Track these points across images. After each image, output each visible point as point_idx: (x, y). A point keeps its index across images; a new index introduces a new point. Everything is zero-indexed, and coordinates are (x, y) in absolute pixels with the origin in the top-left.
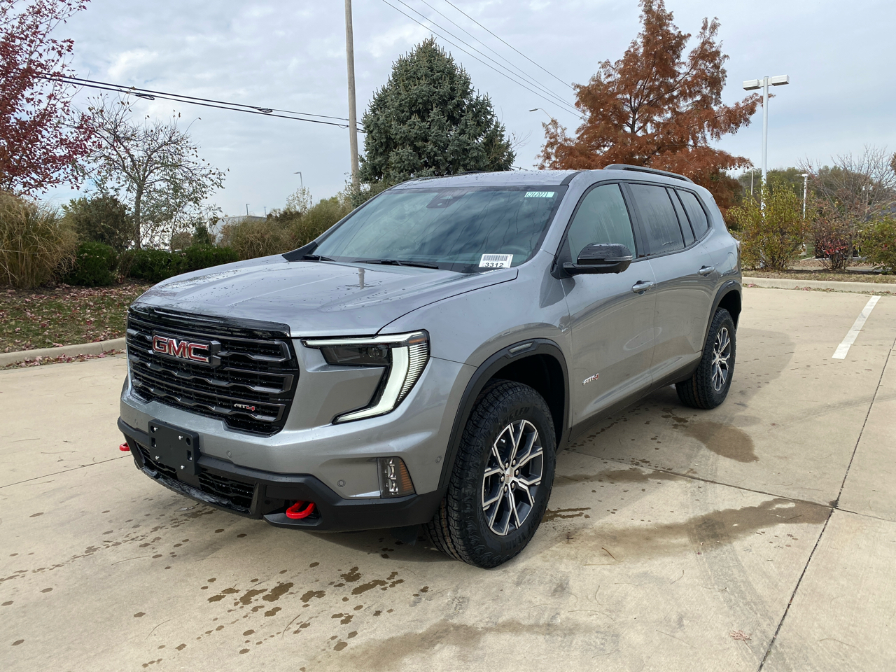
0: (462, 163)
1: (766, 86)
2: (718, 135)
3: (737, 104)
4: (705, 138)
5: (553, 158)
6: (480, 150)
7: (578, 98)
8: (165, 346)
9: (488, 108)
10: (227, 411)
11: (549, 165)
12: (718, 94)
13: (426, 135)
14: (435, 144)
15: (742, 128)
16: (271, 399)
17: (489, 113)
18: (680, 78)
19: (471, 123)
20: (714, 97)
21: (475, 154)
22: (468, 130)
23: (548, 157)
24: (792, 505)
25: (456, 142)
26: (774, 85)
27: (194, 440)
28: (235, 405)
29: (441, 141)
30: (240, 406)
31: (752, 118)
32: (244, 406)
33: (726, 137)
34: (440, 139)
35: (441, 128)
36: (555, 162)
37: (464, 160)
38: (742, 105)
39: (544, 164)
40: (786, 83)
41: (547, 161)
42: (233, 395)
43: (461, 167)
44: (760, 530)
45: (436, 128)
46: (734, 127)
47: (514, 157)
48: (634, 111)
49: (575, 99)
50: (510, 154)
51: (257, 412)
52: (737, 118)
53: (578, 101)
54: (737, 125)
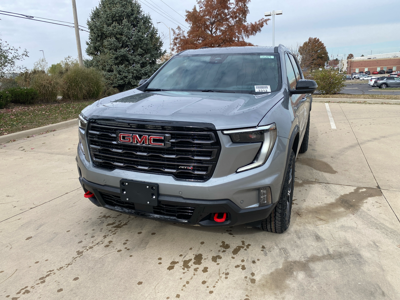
0: (140, 46)
1: (273, 15)
2: (248, 36)
3: (256, 23)
4: (243, 37)
5: (178, 45)
6: (148, 40)
7: (187, 17)
8: (130, 139)
9: (149, 20)
10: (174, 171)
11: (176, 48)
12: (245, 17)
13: (121, 32)
14: (126, 36)
15: (258, 33)
16: (204, 162)
17: (150, 22)
18: (231, 10)
19: (143, 27)
20: (243, 19)
21: (146, 42)
22: (141, 30)
23: (175, 44)
24: (364, 190)
25: (137, 36)
26: (277, 14)
28: (179, 167)
29: (129, 35)
30: (183, 167)
31: (262, 29)
32: (185, 167)
33: (251, 37)
34: (129, 34)
35: (129, 29)
36: (179, 47)
37: (141, 44)
38: (258, 23)
39: (174, 48)
40: (282, 14)
41: (175, 46)
42: (178, 162)
43: (139, 48)
44: (365, 201)
45: (126, 29)
46: (255, 33)
47: (162, 44)
48: (212, 24)
50: (161, 42)
51: (194, 170)
52: (255, 28)
53: (187, 19)
54: (256, 32)
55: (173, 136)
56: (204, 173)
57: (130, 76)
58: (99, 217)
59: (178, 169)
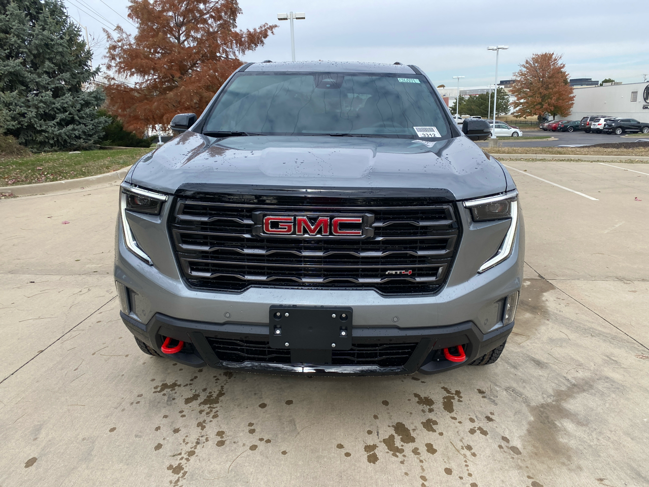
0: (47, 56)
1: (292, 19)
2: (243, 52)
3: (255, 30)
4: (235, 53)
5: (118, 60)
6: (64, 46)
7: (130, 11)
8: (289, 227)
9: (62, 9)
10: (378, 280)
11: (114, 65)
12: (234, 20)
13: (6, 27)
14: (18, 36)
15: (259, 47)
16: (433, 260)
17: (63, 13)
18: (212, 5)
19: (50, 20)
20: (231, 21)
21: (60, 50)
22: (48, 27)
23: (113, 58)
25: (40, 37)
26: (297, 18)
27: (345, 314)
28: (387, 273)
29: (23, 35)
30: (394, 272)
31: (265, 40)
32: (398, 272)
33: (248, 52)
34: (22, 32)
35: (21, 22)
36: (120, 63)
37: (49, 54)
38: (258, 31)
39: (110, 64)
40: (304, 18)
41: (113, 61)
43: (46, 60)
45: (16, 21)
46: (254, 46)
47: (91, 55)
48: (179, 26)
49: (128, 12)
50: (89, 52)
51: (413, 276)
52: (255, 39)
53: (130, 14)
54: (256, 45)
55: (379, 216)
56: (433, 279)
57: (32, 113)
58: (155, 388)
59: (383, 276)
